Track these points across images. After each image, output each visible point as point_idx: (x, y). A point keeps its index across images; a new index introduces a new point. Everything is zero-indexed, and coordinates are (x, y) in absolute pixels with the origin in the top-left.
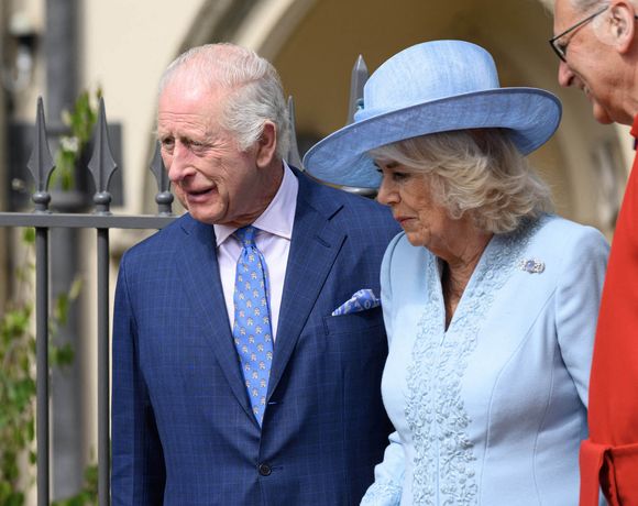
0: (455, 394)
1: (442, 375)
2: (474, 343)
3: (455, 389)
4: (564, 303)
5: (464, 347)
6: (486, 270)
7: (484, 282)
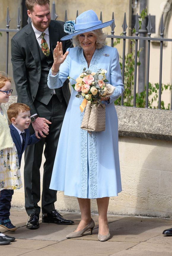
6: (95, 56)
7: (95, 58)
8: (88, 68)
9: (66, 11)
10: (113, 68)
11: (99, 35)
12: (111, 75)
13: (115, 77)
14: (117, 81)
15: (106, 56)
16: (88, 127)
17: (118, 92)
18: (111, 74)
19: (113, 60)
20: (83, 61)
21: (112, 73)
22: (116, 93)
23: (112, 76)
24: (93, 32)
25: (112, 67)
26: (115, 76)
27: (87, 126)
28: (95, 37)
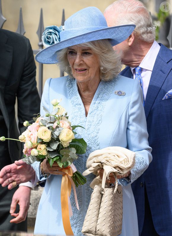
0: (95, 140)
1: (88, 133)
2: (101, 121)
3: (95, 138)
4: (132, 107)
5: (97, 122)
6: (99, 94)
7: (99, 99)
8: (86, 116)
9: (21, 11)
10: (132, 118)
11: (103, 52)
12: (128, 131)
13: (136, 135)
14: (140, 141)
15: (120, 95)
16: (96, 232)
17: (144, 162)
18: (128, 129)
19: (131, 102)
20: (76, 103)
21: (131, 127)
22: (140, 164)
23: (131, 132)
24: (90, 46)
25: (129, 116)
26: (136, 131)
27: (94, 230)
28: (96, 56)
